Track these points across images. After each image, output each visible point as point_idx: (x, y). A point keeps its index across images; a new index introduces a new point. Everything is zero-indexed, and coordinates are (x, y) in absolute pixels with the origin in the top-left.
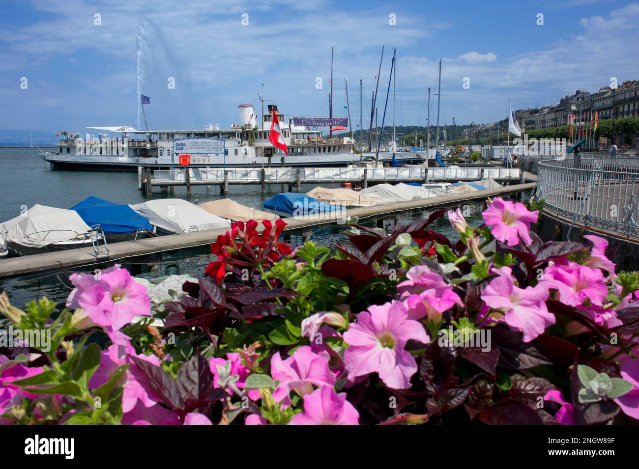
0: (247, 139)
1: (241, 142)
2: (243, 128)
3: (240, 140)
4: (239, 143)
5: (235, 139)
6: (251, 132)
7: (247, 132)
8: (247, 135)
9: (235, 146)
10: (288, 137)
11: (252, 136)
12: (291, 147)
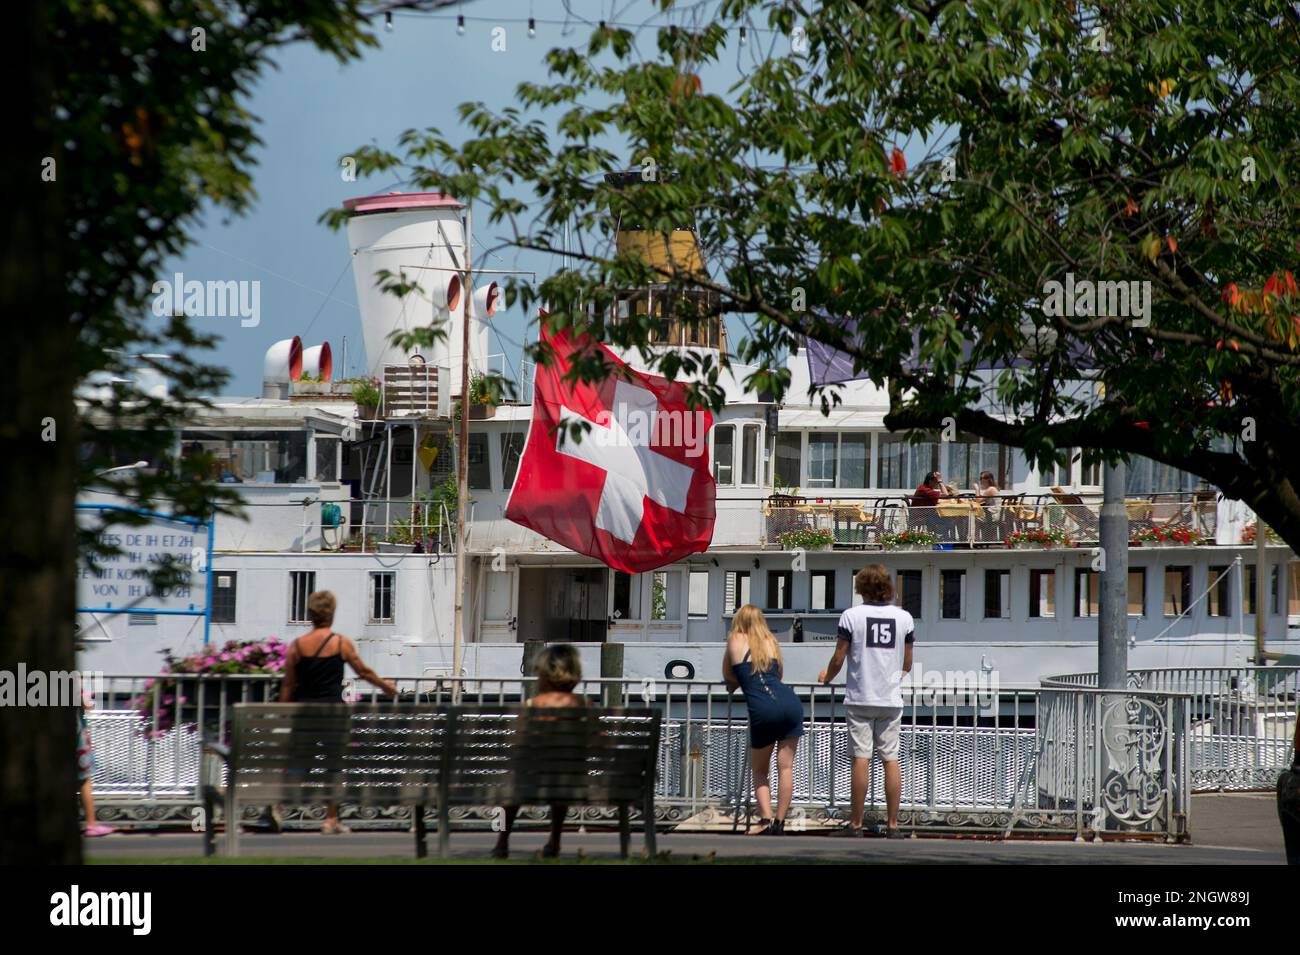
0: (401, 488)
1: (346, 511)
2: (367, 403)
3: (340, 495)
4: (329, 521)
5: (295, 492)
6: (435, 435)
7: (403, 430)
8: (403, 456)
9: (296, 550)
10: (749, 476)
11: (440, 466)
12: (757, 561)
